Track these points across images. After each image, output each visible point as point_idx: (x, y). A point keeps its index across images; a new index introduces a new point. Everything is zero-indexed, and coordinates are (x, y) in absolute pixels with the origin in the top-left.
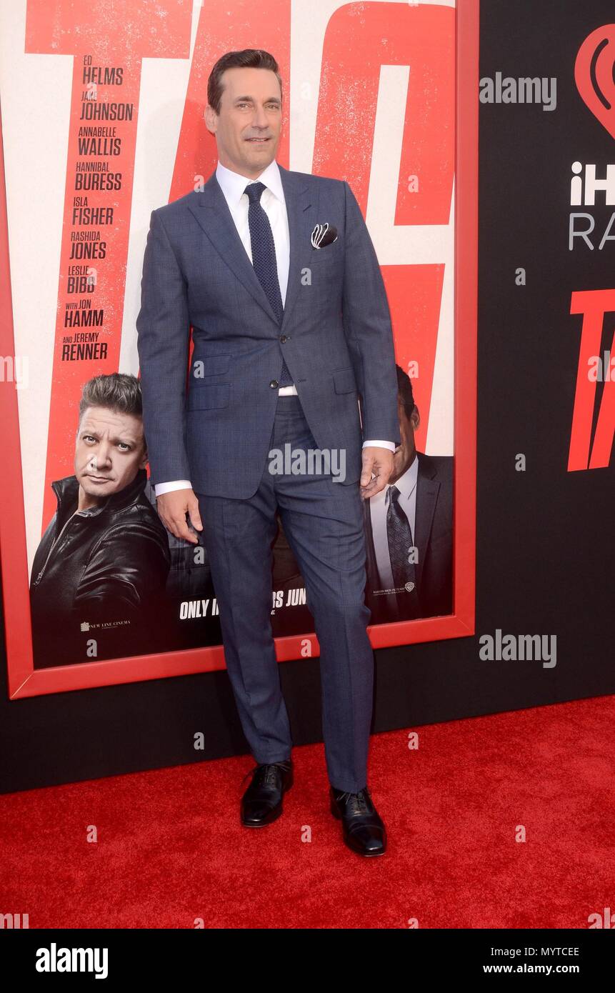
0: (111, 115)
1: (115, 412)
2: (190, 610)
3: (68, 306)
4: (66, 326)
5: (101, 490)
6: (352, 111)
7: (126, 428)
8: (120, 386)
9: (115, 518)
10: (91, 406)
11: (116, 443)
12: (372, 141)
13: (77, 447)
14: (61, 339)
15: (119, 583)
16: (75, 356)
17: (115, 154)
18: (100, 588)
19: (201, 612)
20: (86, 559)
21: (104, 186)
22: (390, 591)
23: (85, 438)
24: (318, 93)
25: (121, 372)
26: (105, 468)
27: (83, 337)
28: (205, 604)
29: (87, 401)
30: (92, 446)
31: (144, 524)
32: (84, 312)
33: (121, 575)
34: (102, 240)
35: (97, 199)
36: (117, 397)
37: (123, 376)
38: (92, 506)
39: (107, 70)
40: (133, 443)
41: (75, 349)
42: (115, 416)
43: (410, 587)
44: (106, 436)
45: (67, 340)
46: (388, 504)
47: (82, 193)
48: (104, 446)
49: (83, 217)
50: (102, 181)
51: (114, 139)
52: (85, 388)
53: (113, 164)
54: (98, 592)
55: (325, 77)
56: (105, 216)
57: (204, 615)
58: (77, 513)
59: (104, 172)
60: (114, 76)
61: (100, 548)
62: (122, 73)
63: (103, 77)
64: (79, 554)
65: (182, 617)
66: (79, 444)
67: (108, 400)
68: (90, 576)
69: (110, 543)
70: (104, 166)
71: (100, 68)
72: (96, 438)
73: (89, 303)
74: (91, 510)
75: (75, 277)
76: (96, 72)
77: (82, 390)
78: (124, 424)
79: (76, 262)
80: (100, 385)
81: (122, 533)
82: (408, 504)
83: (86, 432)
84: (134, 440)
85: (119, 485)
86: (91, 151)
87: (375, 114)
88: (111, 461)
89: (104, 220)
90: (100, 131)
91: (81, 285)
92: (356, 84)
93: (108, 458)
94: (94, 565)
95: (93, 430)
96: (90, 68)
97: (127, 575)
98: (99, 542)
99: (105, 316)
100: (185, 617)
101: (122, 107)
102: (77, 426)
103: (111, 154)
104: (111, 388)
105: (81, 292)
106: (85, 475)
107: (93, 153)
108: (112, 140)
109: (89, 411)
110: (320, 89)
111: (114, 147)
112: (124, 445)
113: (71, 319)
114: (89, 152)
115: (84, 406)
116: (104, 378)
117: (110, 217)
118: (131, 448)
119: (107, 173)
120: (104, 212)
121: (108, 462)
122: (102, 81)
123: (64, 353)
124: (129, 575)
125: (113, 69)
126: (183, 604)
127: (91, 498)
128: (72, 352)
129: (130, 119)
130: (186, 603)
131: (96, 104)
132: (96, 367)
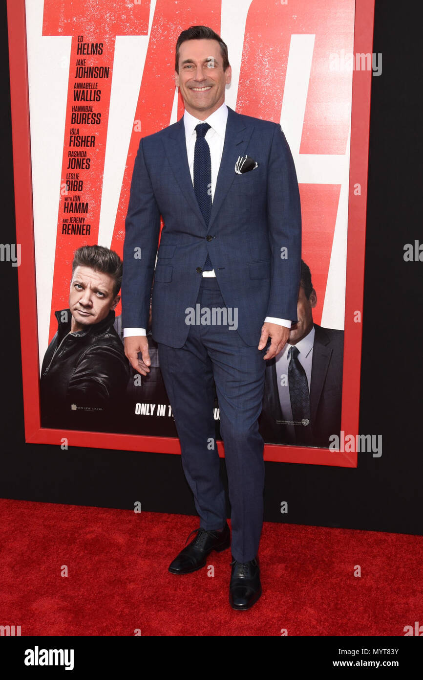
0: (95, 74)
1: (95, 271)
2: (142, 409)
3: (66, 199)
4: (65, 212)
5: (85, 320)
6: (267, 69)
7: (102, 282)
8: (98, 254)
9: (94, 340)
10: (80, 265)
11: (95, 291)
12: (283, 91)
13: (71, 290)
14: (62, 220)
15: (97, 382)
16: (70, 232)
17: (97, 100)
18: (84, 384)
19: (150, 412)
20: (76, 364)
21: (90, 121)
22: (290, 422)
23: (76, 285)
24: (241, 57)
25: (99, 244)
26: (89, 307)
27: (76, 220)
28: (153, 407)
29: (77, 261)
30: (80, 291)
31: (113, 346)
32: (76, 204)
33: (98, 378)
34: (88, 157)
35: (85, 130)
36: (96, 261)
37: (101, 247)
38: (80, 330)
39: (93, 45)
40: (106, 292)
41: (70, 227)
42: (95, 273)
43: (306, 422)
44: (89, 286)
45: (65, 221)
46: (290, 359)
47: (76, 126)
48: (87, 292)
49: (76, 141)
50: (88, 119)
51: (96, 90)
52: (76, 253)
53: (96, 107)
54: (83, 387)
55: (247, 45)
56: (90, 141)
57: (152, 414)
58: (70, 333)
59: (89, 112)
60: (97, 49)
61: (84, 358)
62: (102, 46)
63: (90, 49)
64: (71, 360)
65: (137, 413)
66: (72, 289)
67: (90, 262)
68: (78, 375)
69: (90, 356)
70: (90, 109)
71: (88, 44)
72: (82, 287)
73: (79, 198)
74: (79, 333)
75: (71, 180)
76: (86, 47)
77: (74, 254)
78: (100, 279)
79: (71, 171)
80: (86, 252)
81: (99, 351)
82: (306, 362)
83: (77, 281)
84: (107, 290)
85: (97, 319)
86: (82, 99)
87: (286, 71)
88: (92, 303)
89: (89, 144)
90: (88, 85)
91: (74, 186)
92: (271, 49)
93: (90, 300)
94: (80, 369)
95: (81, 281)
96: (82, 44)
97: (101, 378)
98: (84, 354)
99: (89, 207)
100: (138, 413)
101: (102, 69)
102: (71, 278)
103: (94, 101)
104: (93, 255)
105: (74, 190)
106: (75, 309)
107: (83, 100)
108: (95, 91)
109: (78, 268)
110: (243, 54)
111: (96, 96)
112: (101, 293)
113: (68, 208)
114: (80, 99)
115: (75, 265)
116: (88, 247)
117: (93, 143)
118: (104, 296)
119: (92, 113)
120: (89, 139)
121: (90, 303)
122: (89, 52)
123: (63, 229)
124: (102, 379)
125: (97, 44)
126: (137, 404)
127: (79, 324)
128: (69, 229)
129: (107, 77)
130: (140, 404)
131: (85, 68)
132: (83, 240)
